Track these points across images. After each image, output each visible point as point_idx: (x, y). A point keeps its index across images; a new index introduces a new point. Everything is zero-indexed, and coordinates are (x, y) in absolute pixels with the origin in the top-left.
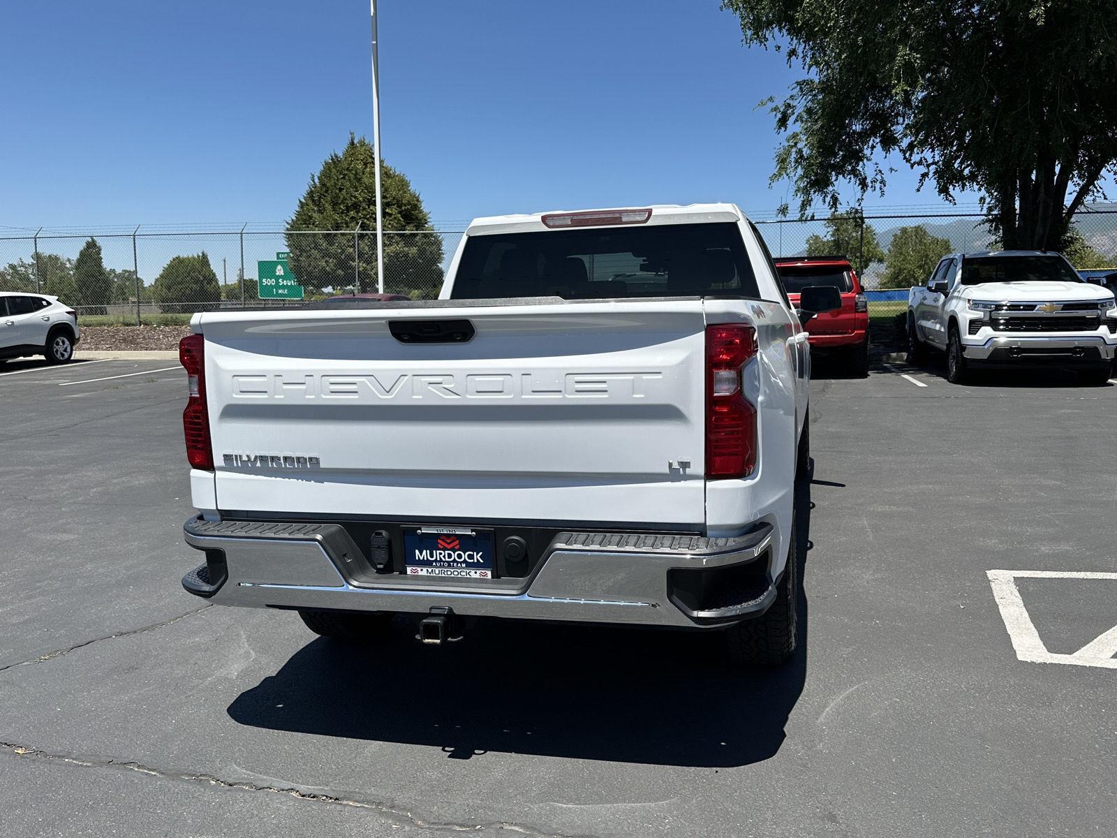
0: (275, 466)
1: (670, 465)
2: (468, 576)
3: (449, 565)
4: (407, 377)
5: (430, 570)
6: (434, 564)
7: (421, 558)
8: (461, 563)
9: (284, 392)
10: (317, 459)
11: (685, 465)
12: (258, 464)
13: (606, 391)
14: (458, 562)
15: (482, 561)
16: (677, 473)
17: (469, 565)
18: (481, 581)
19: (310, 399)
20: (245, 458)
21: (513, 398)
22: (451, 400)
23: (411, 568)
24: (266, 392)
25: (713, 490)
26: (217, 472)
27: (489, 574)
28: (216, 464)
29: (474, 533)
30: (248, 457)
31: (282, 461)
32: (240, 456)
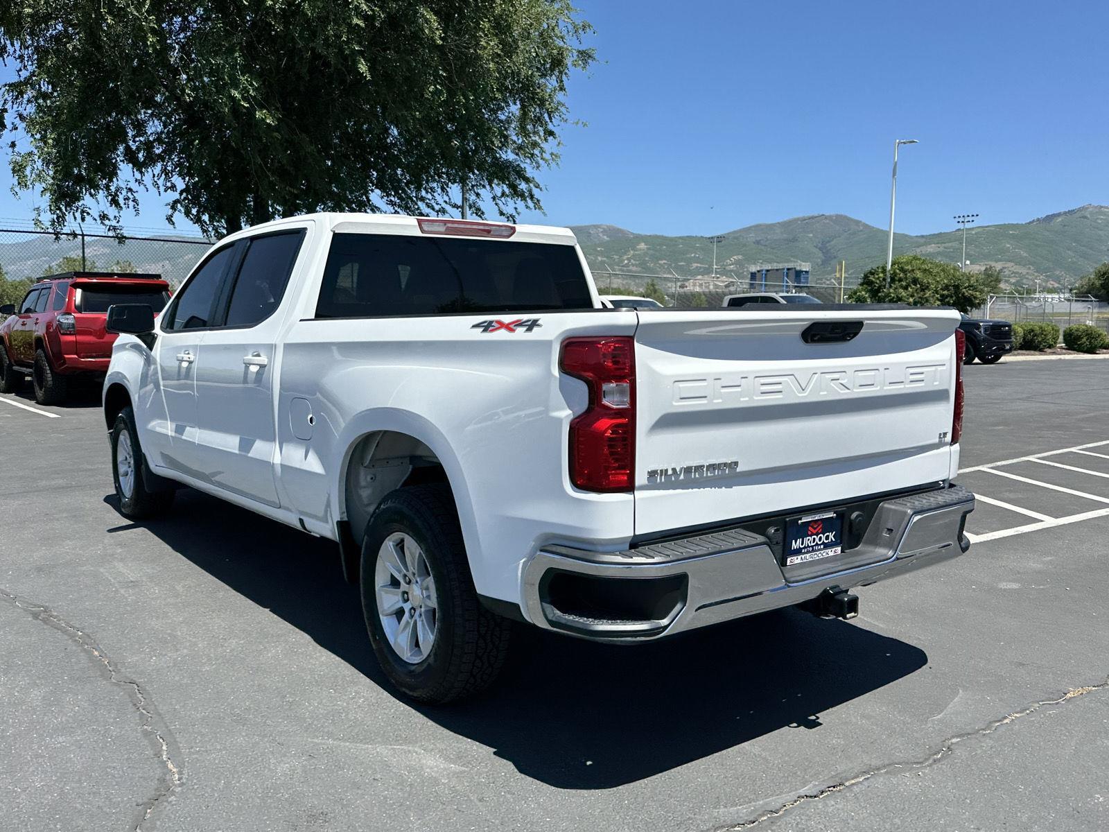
0: (697, 476)
2: (827, 555)
3: (815, 549)
5: (803, 556)
6: (803, 551)
7: (796, 547)
8: (820, 545)
10: (736, 463)
11: (945, 434)
12: (682, 477)
14: (818, 545)
15: (834, 540)
16: (941, 441)
17: (826, 546)
18: (834, 559)
19: (744, 402)
20: (670, 472)
22: (844, 394)
23: (790, 559)
25: (951, 452)
26: (636, 492)
27: (839, 550)
28: (638, 483)
29: (835, 515)
30: (674, 470)
31: (705, 469)
32: (666, 470)
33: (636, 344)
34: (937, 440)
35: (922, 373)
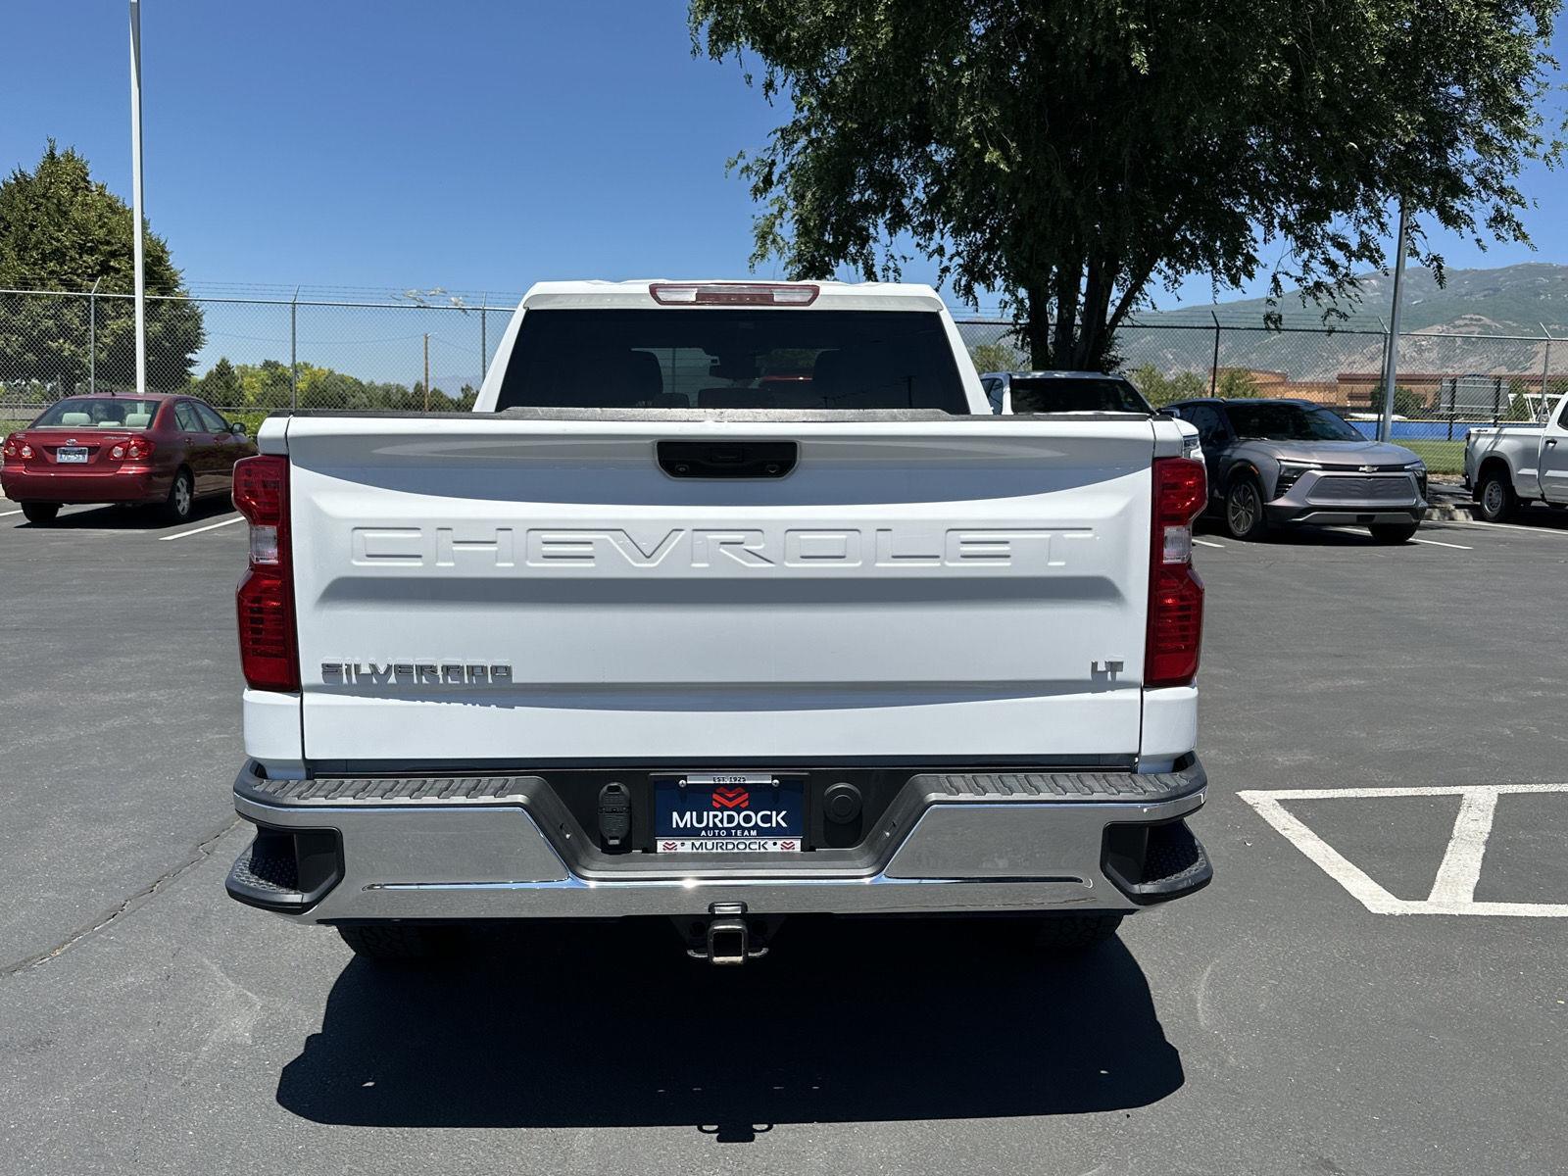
0: (424, 681)
1: (1095, 665)
2: (762, 850)
3: (729, 834)
4: (683, 533)
5: (697, 844)
6: (703, 833)
7: (682, 825)
8: (749, 829)
9: (452, 557)
10: (508, 669)
11: (1115, 667)
12: (392, 680)
13: (1008, 556)
14: (744, 829)
15: (784, 825)
16: (1103, 678)
17: (763, 833)
18: (785, 857)
19: (505, 568)
20: (366, 670)
21: (862, 566)
22: (762, 569)
23: (663, 843)
24: (420, 556)
25: (1153, 703)
26: (305, 694)
27: (797, 844)
28: (305, 680)
29: (776, 781)
30: (373, 667)
31: (440, 673)
32: (357, 667)
33: (293, 467)
34: (1086, 674)
35: (1007, 542)
